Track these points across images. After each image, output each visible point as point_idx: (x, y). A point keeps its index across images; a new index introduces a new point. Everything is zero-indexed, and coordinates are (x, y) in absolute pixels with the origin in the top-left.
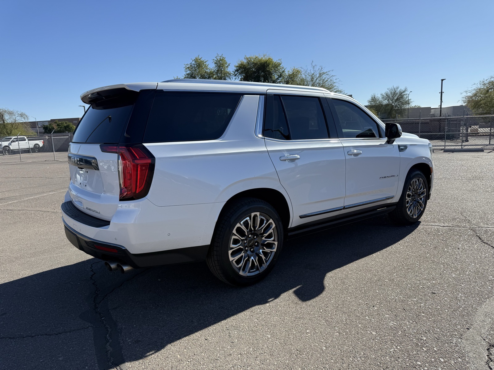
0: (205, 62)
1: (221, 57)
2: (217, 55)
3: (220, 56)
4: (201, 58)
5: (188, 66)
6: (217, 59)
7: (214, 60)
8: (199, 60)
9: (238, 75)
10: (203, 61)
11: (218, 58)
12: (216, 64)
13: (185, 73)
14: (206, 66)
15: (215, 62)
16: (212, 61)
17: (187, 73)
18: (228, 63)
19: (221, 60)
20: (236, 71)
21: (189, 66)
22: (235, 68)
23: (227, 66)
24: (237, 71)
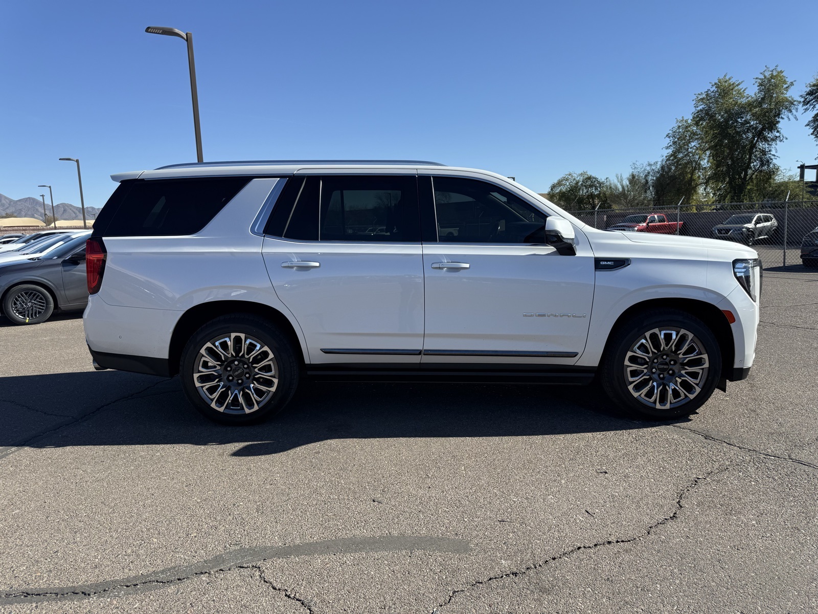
0: (737, 85)
1: (772, 71)
2: (765, 68)
3: (771, 69)
4: (730, 79)
5: (701, 97)
6: (765, 77)
7: (757, 78)
8: (726, 82)
9: (814, 102)
10: (733, 84)
11: (766, 75)
12: (762, 85)
13: (693, 110)
14: (739, 93)
15: (760, 81)
16: (754, 81)
17: (699, 109)
18: (789, 80)
19: (772, 77)
20: (808, 94)
21: (704, 96)
22: (808, 89)
23: (787, 87)
24: (810, 93)
